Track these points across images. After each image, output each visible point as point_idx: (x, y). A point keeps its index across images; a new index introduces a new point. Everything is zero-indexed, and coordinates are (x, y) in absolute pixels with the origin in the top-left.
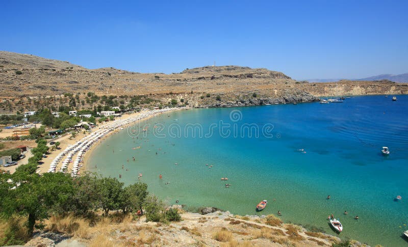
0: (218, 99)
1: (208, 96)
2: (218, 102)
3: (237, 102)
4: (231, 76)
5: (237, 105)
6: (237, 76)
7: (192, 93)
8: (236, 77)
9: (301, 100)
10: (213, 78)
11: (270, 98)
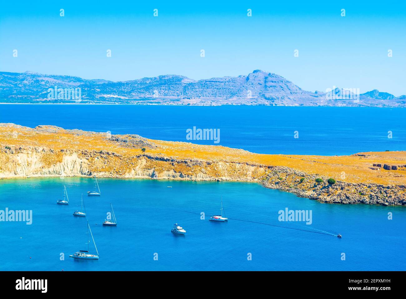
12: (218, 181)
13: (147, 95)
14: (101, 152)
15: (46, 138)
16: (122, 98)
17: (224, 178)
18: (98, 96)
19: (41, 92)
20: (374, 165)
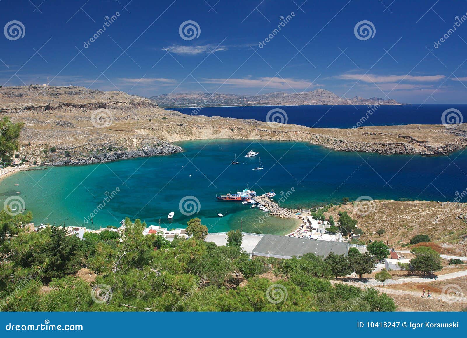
0: (68, 155)
1: (53, 150)
2: (67, 159)
3: (90, 158)
4: (74, 106)
5: (90, 161)
6: (84, 105)
7: (30, 145)
8: (82, 106)
9: (162, 152)
10: (47, 108)
11: (128, 151)
12: (289, 140)
13: (267, 101)
14: (238, 128)
15: (215, 121)
16: (255, 103)
17: (292, 139)
18: (245, 103)
19: (221, 101)
20: (365, 133)
